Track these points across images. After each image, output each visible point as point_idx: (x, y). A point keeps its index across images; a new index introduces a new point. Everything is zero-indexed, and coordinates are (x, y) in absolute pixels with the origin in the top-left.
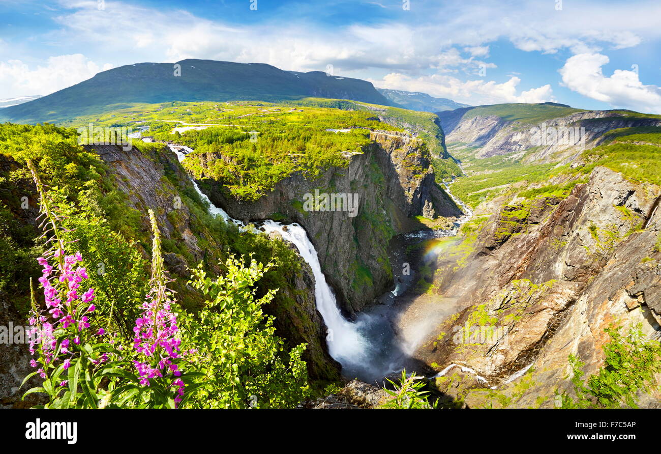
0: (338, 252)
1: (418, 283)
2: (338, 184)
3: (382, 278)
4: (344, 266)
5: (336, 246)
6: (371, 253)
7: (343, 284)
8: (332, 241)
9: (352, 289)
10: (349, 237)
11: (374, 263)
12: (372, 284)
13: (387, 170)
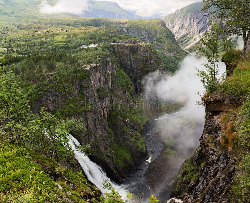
0: (98, 140)
1: (165, 152)
2: (85, 93)
3: (137, 152)
4: (106, 149)
5: (95, 136)
6: (125, 136)
7: (107, 160)
8: (91, 134)
9: (116, 163)
10: (105, 129)
11: (129, 143)
12: (131, 158)
13: (132, 74)
